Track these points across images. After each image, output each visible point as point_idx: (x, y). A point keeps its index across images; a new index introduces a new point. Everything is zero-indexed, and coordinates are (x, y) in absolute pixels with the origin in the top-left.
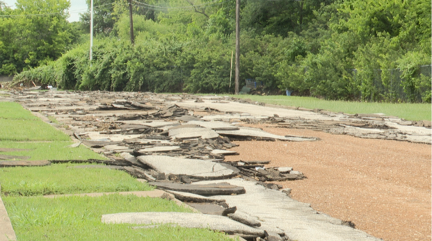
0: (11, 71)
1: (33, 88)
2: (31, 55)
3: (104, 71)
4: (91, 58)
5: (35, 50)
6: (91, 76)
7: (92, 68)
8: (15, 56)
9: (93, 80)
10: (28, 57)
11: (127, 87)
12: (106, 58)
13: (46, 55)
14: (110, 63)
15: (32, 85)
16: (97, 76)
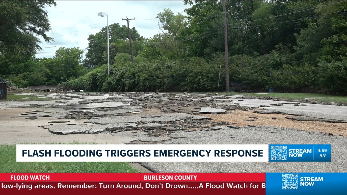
0: (54, 82)
1: (69, 91)
2: (64, 75)
3: (119, 80)
4: (109, 73)
5: (66, 73)
6: (110, 83)
7: (109, 79)
8: (56, 75)
9: (111, 86)
10: (63, 76)
11: (136, 89)
12: (119, 73)
13: (72, 75)
14: (123, 76)
15: (69, 90)
16: (113, 83)
